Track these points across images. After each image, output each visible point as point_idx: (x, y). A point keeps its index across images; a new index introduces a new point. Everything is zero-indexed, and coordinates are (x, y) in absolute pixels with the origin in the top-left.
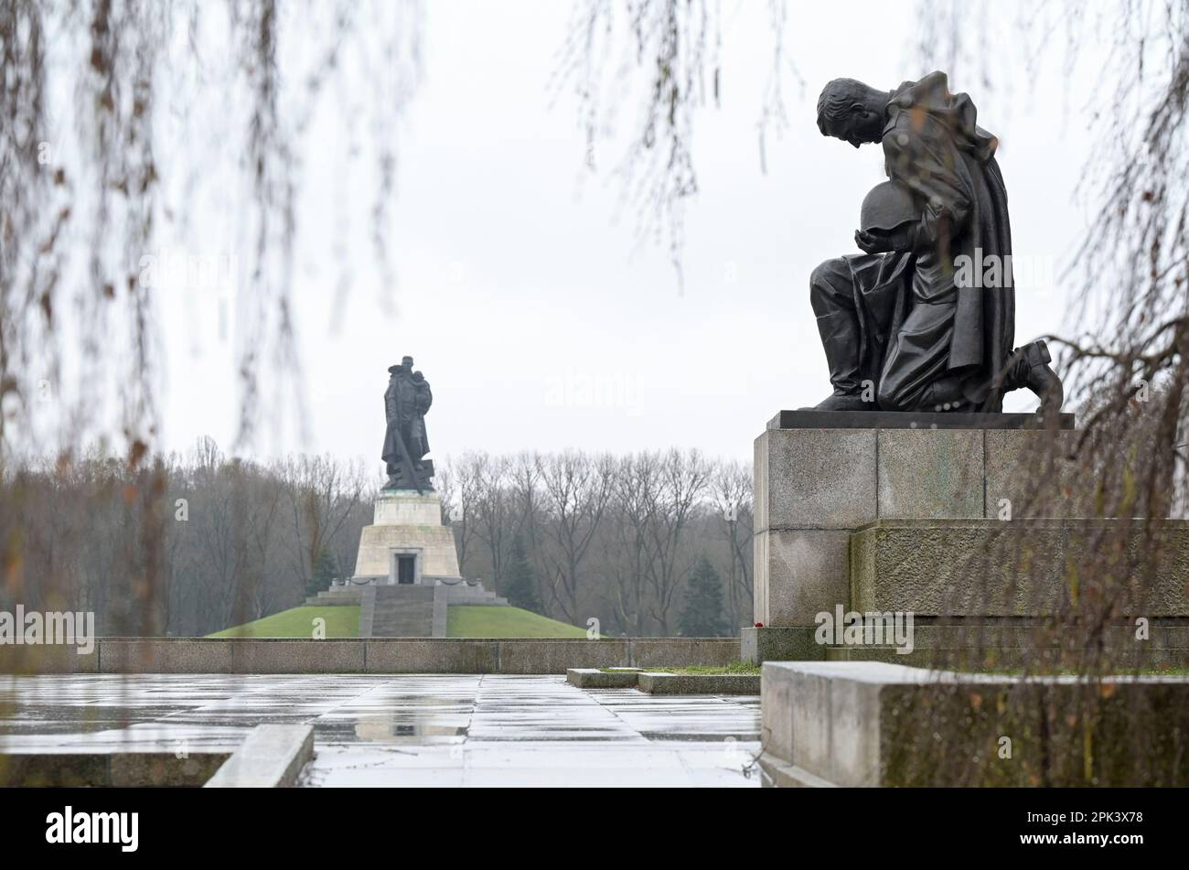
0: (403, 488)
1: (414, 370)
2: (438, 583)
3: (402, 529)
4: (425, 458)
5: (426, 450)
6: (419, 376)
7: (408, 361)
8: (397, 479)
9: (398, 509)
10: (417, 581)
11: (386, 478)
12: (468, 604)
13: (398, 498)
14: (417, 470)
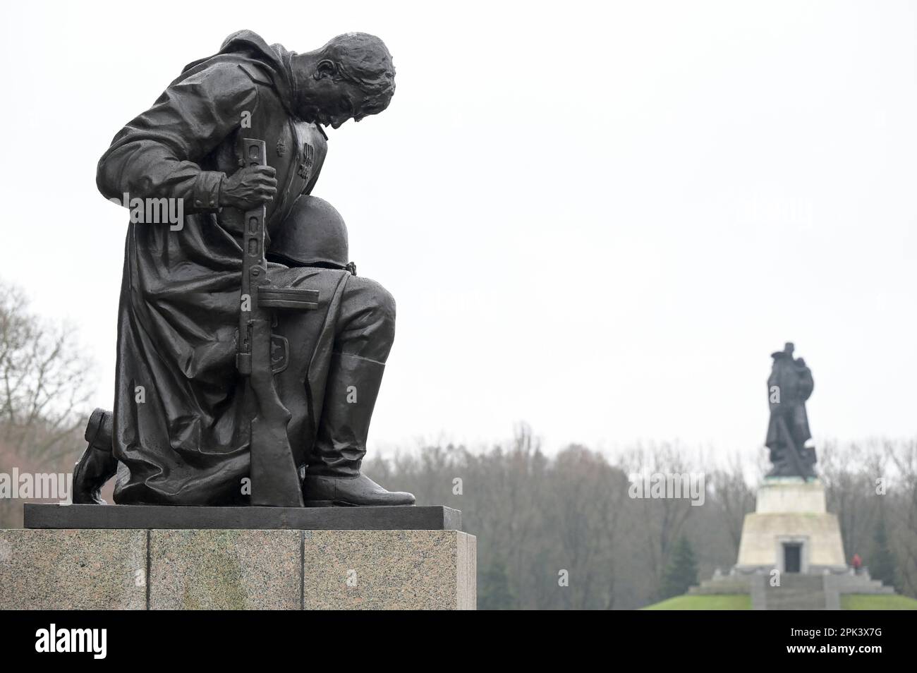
0: (789, 475)
1: (796, 355)
2: (826, 572)
3: (787, 517)
4: (808, 444)
5: (808, 436)
6: (801, 362)
7: (790, 347)
8: (781, 467)
9: (782, 496)
10: (805, 568)
11: (769, 466)
12: (857, 594)
13: (783, 487)
14: (802, 458)
